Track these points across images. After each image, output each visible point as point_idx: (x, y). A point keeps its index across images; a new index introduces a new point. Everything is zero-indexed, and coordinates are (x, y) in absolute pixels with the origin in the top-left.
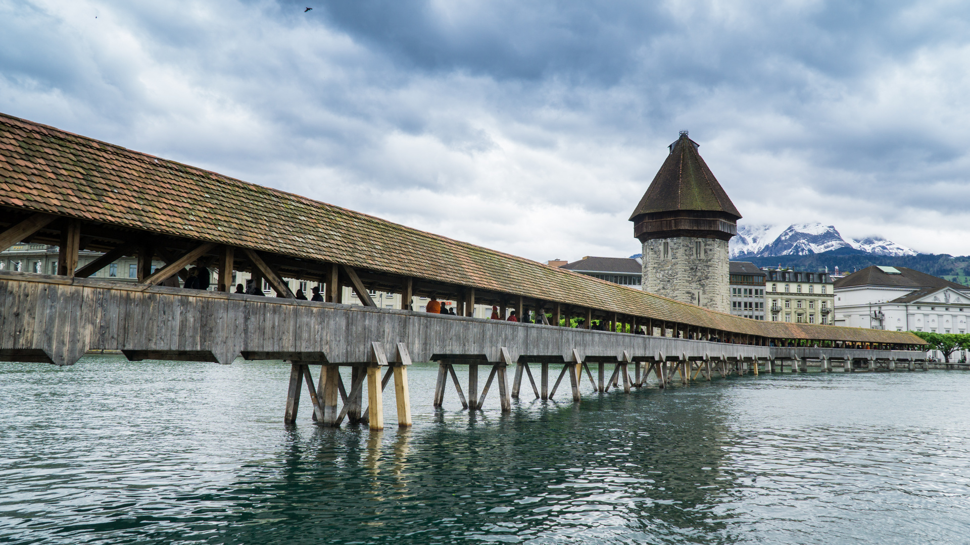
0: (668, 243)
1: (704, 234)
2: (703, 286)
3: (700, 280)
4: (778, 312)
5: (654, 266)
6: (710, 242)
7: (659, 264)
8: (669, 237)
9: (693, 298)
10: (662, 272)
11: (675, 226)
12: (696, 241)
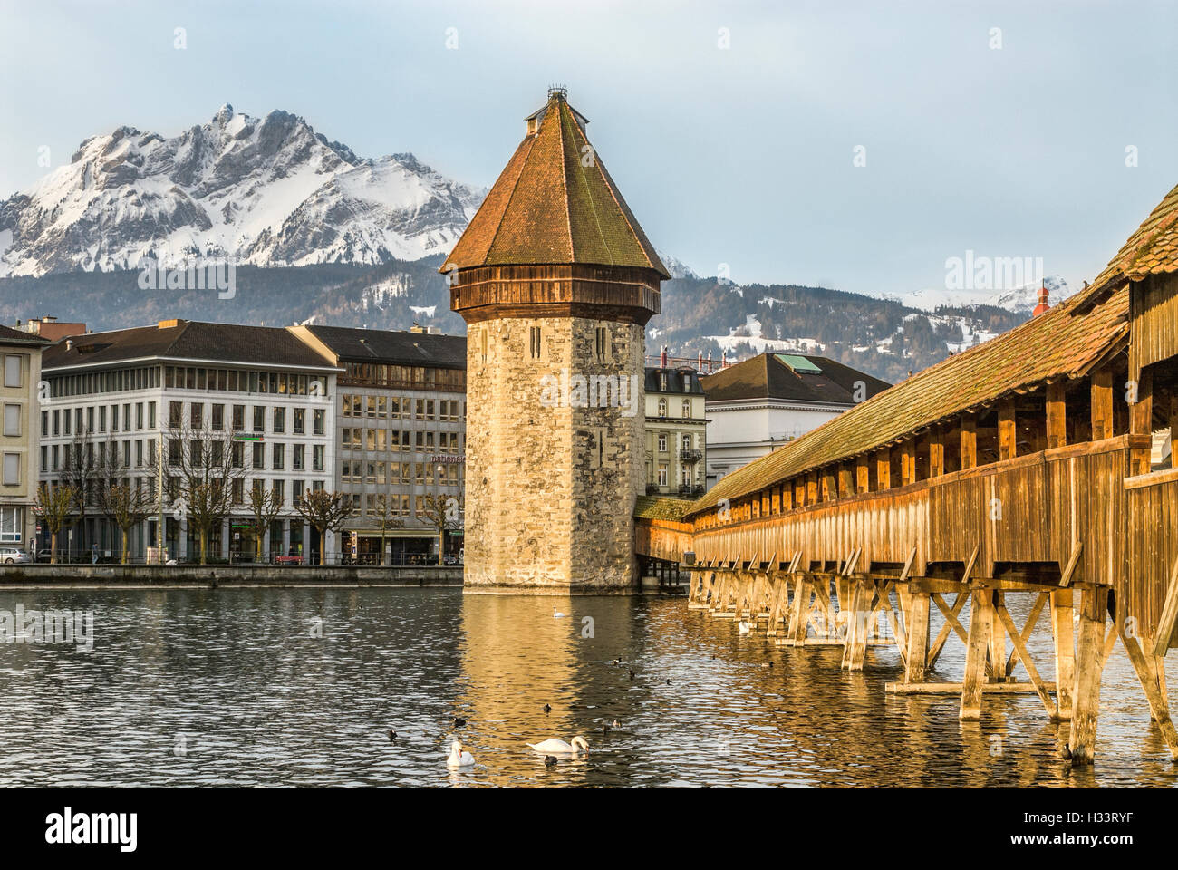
0: (539, 329)
1: (612, 314)
2: (608, 418)
5: (508, 375)
6: (623, 328)
7: (521, 371)
8: (545, 316)
9: (591, 445)
10: (529, 389)
11: (562, 296)
12: (597, 326)
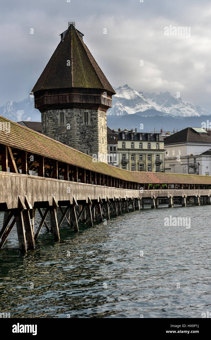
0: (63, 113)
1: (90, 107)
2: (90, 146)
3: (88, 142)
4: (126, 163)
5: (53, 131)
6: (95, 112)
7: (57, 129)
8: (65, 108)
11: (70, 100)
12: (85, 111)
